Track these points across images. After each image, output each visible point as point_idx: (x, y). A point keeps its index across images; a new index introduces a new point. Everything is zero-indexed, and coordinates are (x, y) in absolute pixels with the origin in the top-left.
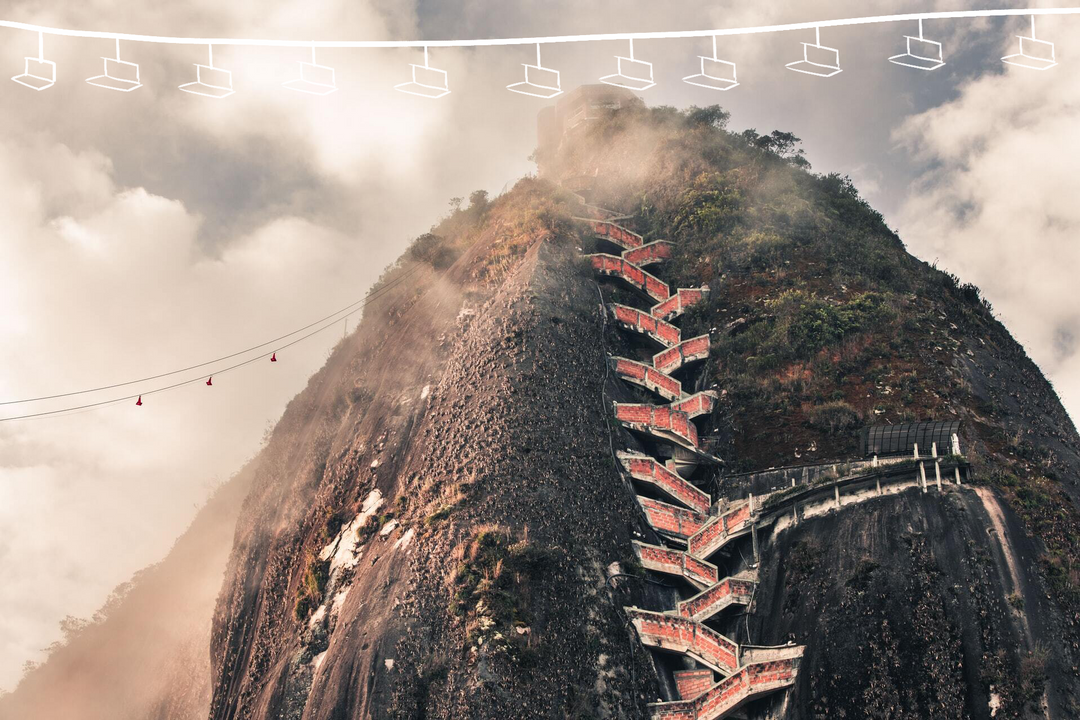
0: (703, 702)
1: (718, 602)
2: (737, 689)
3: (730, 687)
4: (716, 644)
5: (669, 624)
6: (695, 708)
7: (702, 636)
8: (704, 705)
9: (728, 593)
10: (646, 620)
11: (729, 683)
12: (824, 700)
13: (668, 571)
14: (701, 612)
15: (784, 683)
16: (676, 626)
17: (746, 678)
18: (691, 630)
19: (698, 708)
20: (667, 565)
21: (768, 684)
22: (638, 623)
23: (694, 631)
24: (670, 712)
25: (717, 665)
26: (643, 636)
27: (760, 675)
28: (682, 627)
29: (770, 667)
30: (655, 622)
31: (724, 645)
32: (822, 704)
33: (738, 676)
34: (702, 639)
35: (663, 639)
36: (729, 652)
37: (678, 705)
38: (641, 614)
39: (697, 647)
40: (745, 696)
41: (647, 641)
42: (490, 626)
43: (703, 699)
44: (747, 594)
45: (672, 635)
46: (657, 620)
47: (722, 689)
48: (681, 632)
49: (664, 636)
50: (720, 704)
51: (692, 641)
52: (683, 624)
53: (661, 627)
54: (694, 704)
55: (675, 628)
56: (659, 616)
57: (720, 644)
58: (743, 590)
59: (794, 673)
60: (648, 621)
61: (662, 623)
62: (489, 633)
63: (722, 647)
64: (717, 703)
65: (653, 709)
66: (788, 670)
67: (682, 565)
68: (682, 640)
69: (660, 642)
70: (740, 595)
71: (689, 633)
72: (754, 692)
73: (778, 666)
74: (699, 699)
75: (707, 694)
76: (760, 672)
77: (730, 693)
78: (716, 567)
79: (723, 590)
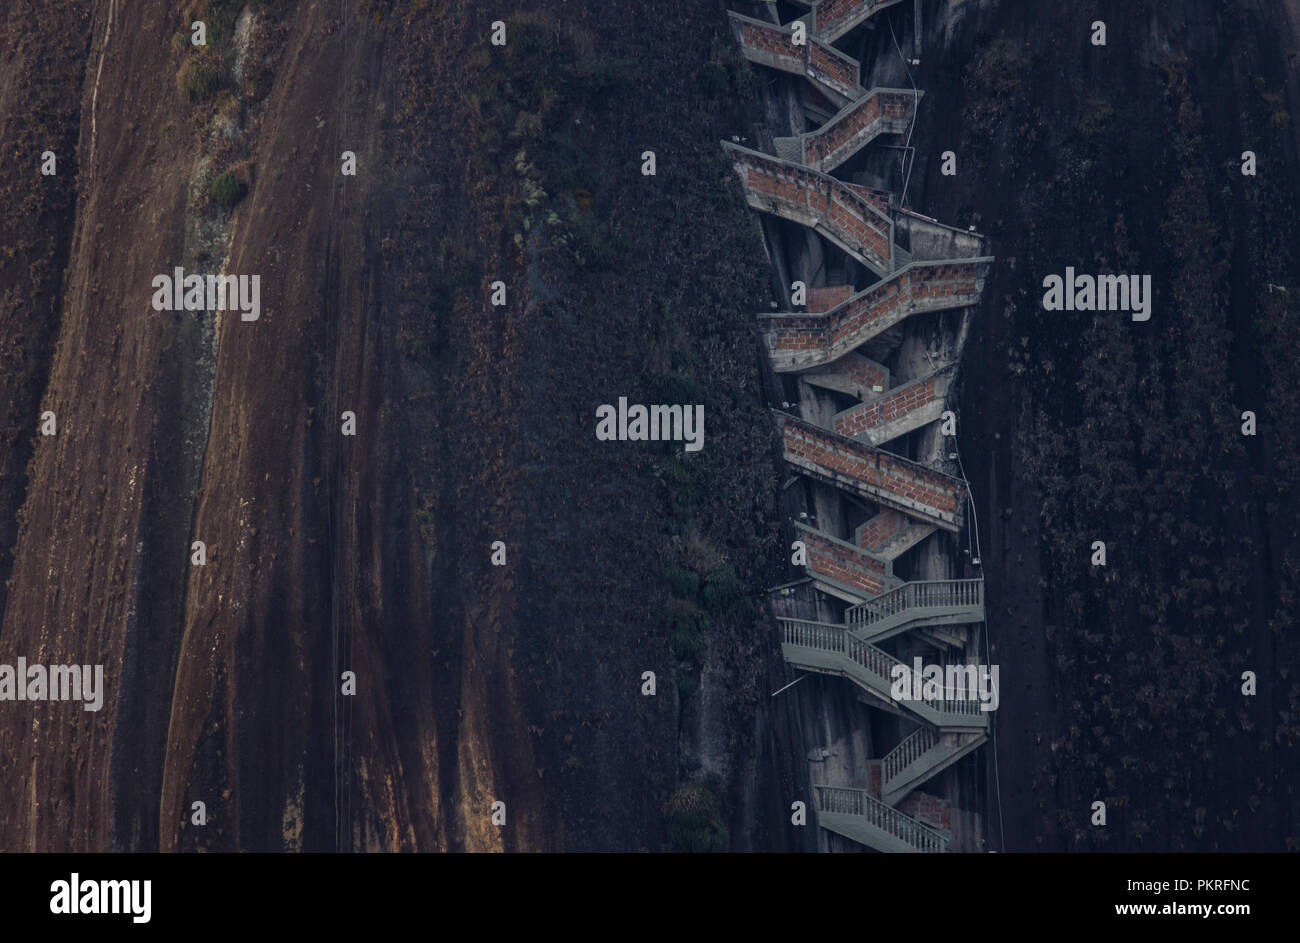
0: (841, 318)
1: (861, 134)
2: (893, 303)
3: (882, 300)
4: (861, 219)
5: (792, 179)
6: (829, 327)
7: (841, 204)
8: (843, 323)
9: (875, 117)
10: (755, 167)
11: (881, 292)
12: (1025, 341)
13: (783, 67)
14: (835, 152)
15: (963, 301)
16: (802, 183)
17: (907, 287)
18: (824, 193)
19: (834, 328)
20: (782, 57)
21: (939, 299)
22: (743, 169)
23: (829, 194)
24: (791, 330)
25: (860, 251)
26: (750, 192)
27: (928, 283)
28: (811, 187)
29: (943, 273)
30: (769, 173)
31: (873, 221)
32: (1019, 347)
33: (895, 282)
34: (841, 209)
35: (780, 202)
36: (879, 232)
37: (804, 320)
38: (748, 156)
39: (832, 222)
40: (904, 315)
41: (755, 202)
42: (539, 198)
43: (843, 313)
44: (903, 116)
45: (795, 198)
46: (772, 170)
47: (870, 301)
48: (809, 194)
49: (782, 198)
50: (866, 325)
51: (825, 211)
52: (812, 181)
53: (778, 181)
54: (827, 320)
55: (799, 187)
56: (775, 164)
57: (866, 219)
58: (898, 110)
59: (979, 287)
60: (759, 170)
61: (781, 176)
62: (539, 211)
63: (870, 225)
64: (862, 322)
65: (767, 323)
66: (970, 281)
67: (805, 59)
68: (811, 208)
69: (775, 206)
70: (894, 118)
71: (821, 196)
72: (918, 310)
73: (956, 272)
74: (835, 314)
75: (848, 307)
76: (928, 279)
77: (881, 309)
78: (857, 64)
79: (870, 113)
